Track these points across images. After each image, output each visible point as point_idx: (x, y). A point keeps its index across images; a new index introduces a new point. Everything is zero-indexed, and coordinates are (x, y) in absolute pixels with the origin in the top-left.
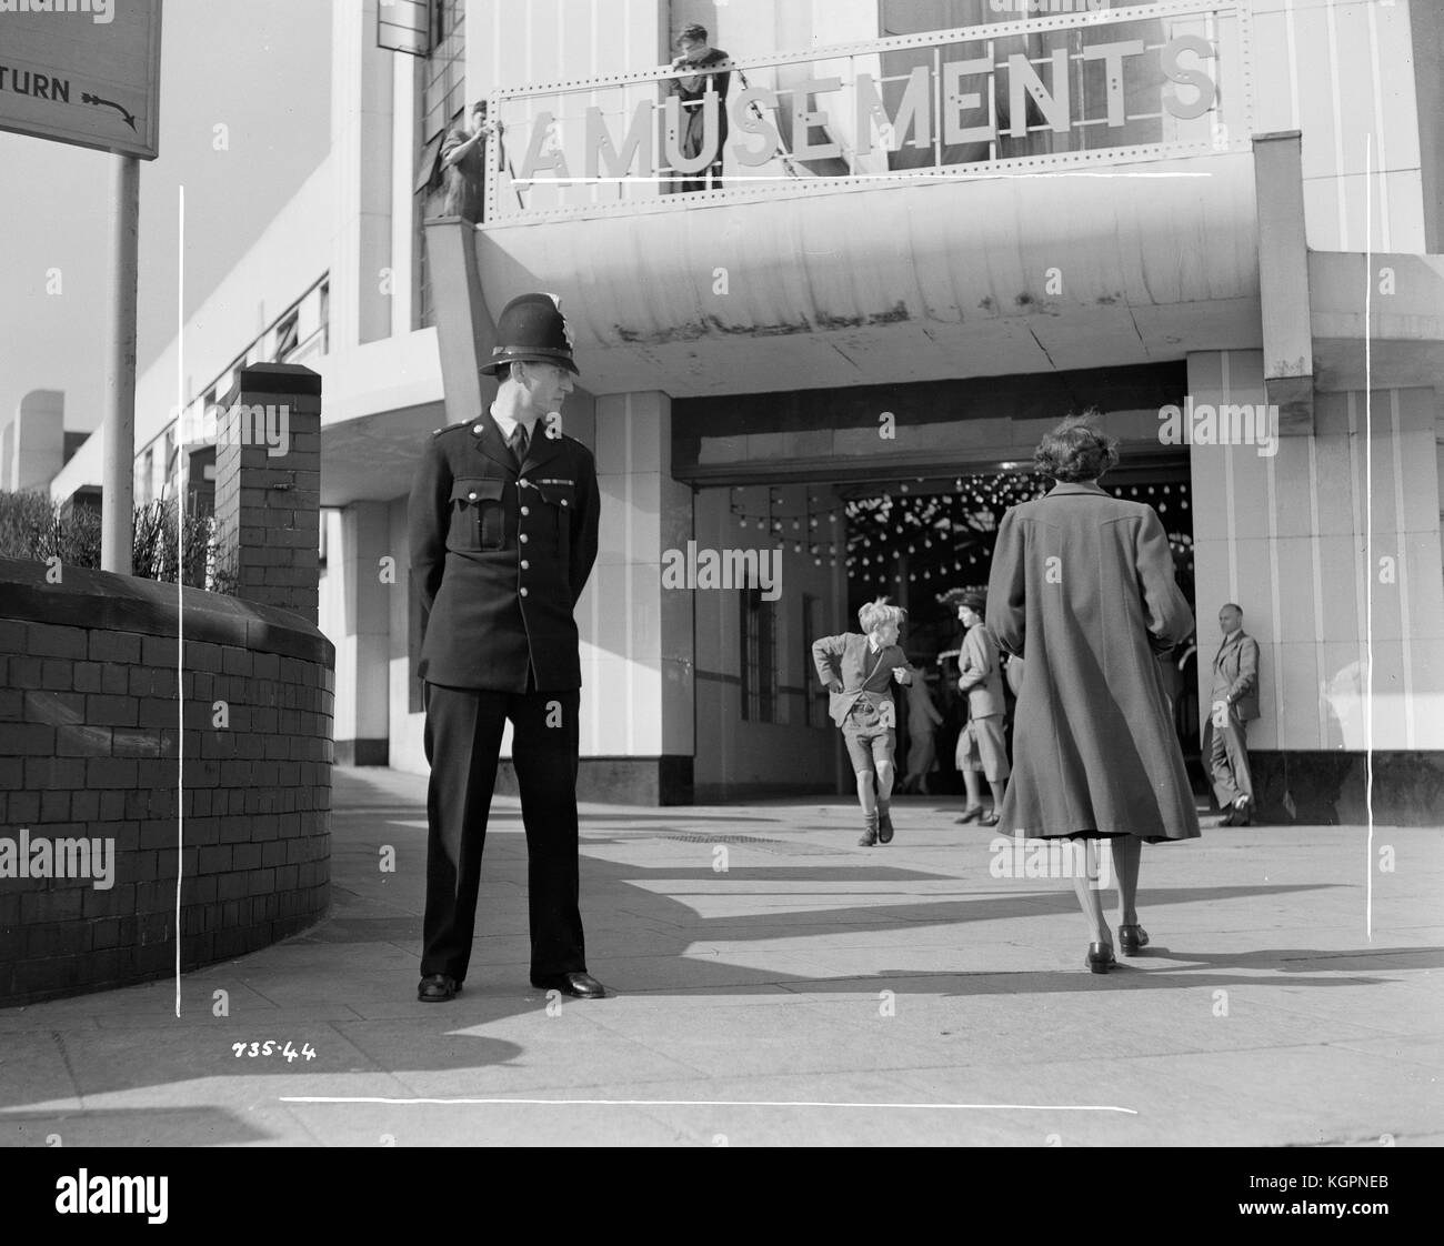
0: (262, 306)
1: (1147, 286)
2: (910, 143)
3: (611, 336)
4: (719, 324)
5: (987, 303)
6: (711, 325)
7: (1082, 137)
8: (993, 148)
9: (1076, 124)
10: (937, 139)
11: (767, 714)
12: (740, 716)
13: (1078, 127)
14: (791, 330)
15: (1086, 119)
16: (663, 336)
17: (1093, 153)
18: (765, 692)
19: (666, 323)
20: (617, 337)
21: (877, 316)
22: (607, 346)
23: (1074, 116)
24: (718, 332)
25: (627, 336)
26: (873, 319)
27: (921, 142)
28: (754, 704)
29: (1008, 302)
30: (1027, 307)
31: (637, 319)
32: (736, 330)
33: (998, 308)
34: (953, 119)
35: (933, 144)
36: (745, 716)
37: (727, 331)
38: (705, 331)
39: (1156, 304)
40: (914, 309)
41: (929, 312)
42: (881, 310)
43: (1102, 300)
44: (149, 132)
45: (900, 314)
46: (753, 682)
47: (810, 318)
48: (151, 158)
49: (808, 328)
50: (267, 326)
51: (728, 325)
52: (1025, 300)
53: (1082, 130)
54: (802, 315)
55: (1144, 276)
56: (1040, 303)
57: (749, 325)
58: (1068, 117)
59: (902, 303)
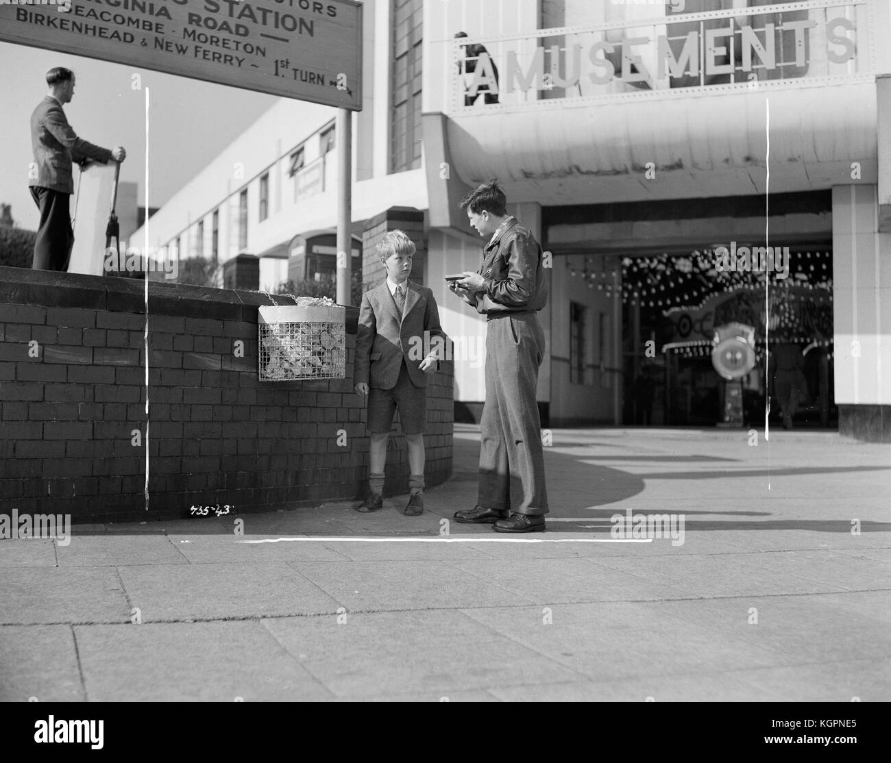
0: (280, 142)
1: (816, 153)
2: (687, 73)
3: (518, 175)
4: (578, 169)
5: (727, 161)
6: (574, 170)
7: (782, 72)
8: (732, 77)
9: (778, 65)
10: (702, 72)
11: (581, 380)
12: (568, 381)
13: (779, 67)
14: (617, 173)
15: (785, 61)
16: (547, 175)
17: (788, 81)
18: (580, 368)
19: (550, 167)
20: (521, 176)
21: (666, 167)
22: (515, 180)
23: (778, 60)
24: (578, 174)
25: (527, 175)
26: (664, 168)
27: (693, 73)
28: (575, 373)
29: (739, 160)
30: (748, 163)
31: (534, 167)
32: (588, 173)
33: (733, 162)
34: (711, 61)
35: (700, 74)
36: (571, 380)
37: (583, 173)
38: (570, 173)
39: (820, 162)
40: (686, 163)
41: (695, 165)
42: (668, 163)
43: (790, 160)
44: (358, 99)
45: (679, 165)
46: (575, 363)
47: (629, 167)
48: (358, 111)
49: (626, 172)
50: (283, 153)
51: (584, 169)
52: (748, 159)
53: (781, 68)
54: (625, 166)
55: (814, 148)
56: (756, 161)
57: (595, 170)
58: (774, 61)
59: (680, 160)
